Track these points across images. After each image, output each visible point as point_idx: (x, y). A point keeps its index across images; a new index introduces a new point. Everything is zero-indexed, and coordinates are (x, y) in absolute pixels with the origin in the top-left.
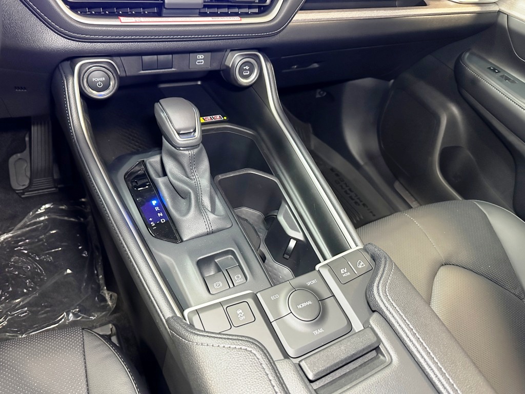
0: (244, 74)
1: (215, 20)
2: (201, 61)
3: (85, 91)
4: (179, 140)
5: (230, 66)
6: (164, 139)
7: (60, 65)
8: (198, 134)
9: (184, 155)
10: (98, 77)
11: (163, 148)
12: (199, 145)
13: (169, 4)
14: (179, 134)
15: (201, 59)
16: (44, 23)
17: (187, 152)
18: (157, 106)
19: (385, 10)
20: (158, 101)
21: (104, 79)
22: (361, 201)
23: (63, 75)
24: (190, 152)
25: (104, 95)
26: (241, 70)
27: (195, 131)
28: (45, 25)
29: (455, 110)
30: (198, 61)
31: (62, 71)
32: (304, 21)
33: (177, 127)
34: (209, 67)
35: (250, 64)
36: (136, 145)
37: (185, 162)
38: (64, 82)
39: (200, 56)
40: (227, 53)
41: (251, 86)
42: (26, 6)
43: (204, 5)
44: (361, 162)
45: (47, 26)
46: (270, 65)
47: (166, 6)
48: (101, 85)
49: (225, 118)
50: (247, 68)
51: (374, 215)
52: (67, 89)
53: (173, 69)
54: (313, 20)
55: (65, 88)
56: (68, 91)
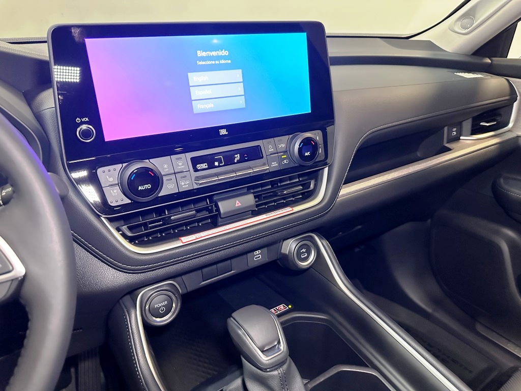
0: (302, 257)
1: (269, 216)
2: (258, 256)
3: (148, 321)
4: (264, 359)
5: (287, 253)
6: (243, 359)
7: (121, 301)
8: (283, 346)
9: (273, 376)
10: (159, 302)
11: (245, 372)
12: (286, 359)
13: (225, 213)
14: (262, 352)
15: (259, 254)
16: (106, 263)
17: (275, 373)
18: (231, 322)
19: (419, 164)
20: (230, 316)
21: (166, 302)
22: (448, 357)
23: (125, 310)
24: (279, 372)
25: (167, 319)
26: (299, 254)
27: (279, 343)
28: (107, 264)
29: (510, 233)
30: (255, 257)
31: (123, 306)
32: (350, 193)
33: (260, 343)
34: (267, 260)
35: (306, 246)
36: (205, 367)
37: (275, 384)
38: (126, 318)
39: (257, 252)
40: (281, 243)
41: (311, 267)
42: (88, 251)
43: (256, 205)
44: (429, 310)
45: (109, 266)
46: (325, 242)
47: (222, 216)
48: (164, 309)
49: (290, 306)
50: (304, 250)
51: (471, 372)
52: (131, 324)
53: (232, 272)
54: (357, 191)
55: (127, 325)
56: (131, 327)
